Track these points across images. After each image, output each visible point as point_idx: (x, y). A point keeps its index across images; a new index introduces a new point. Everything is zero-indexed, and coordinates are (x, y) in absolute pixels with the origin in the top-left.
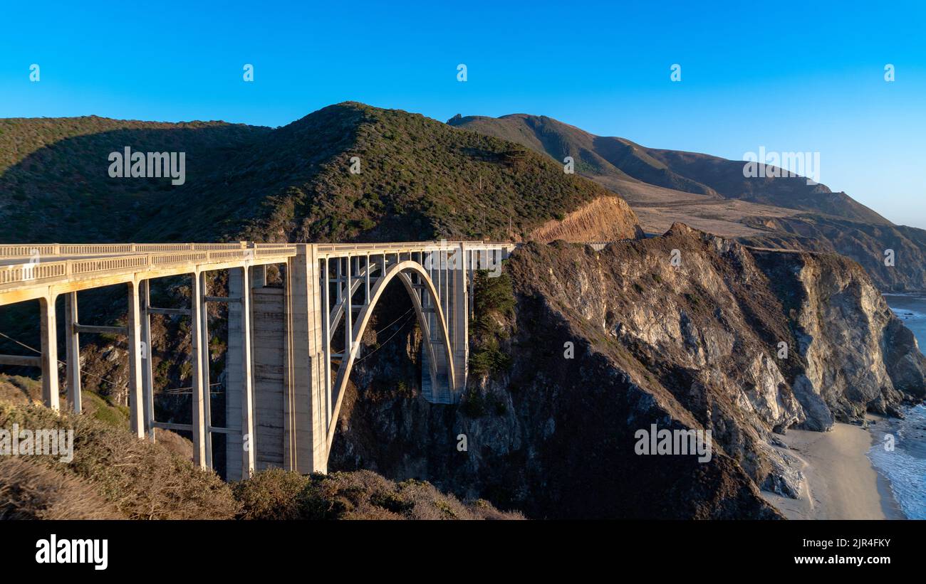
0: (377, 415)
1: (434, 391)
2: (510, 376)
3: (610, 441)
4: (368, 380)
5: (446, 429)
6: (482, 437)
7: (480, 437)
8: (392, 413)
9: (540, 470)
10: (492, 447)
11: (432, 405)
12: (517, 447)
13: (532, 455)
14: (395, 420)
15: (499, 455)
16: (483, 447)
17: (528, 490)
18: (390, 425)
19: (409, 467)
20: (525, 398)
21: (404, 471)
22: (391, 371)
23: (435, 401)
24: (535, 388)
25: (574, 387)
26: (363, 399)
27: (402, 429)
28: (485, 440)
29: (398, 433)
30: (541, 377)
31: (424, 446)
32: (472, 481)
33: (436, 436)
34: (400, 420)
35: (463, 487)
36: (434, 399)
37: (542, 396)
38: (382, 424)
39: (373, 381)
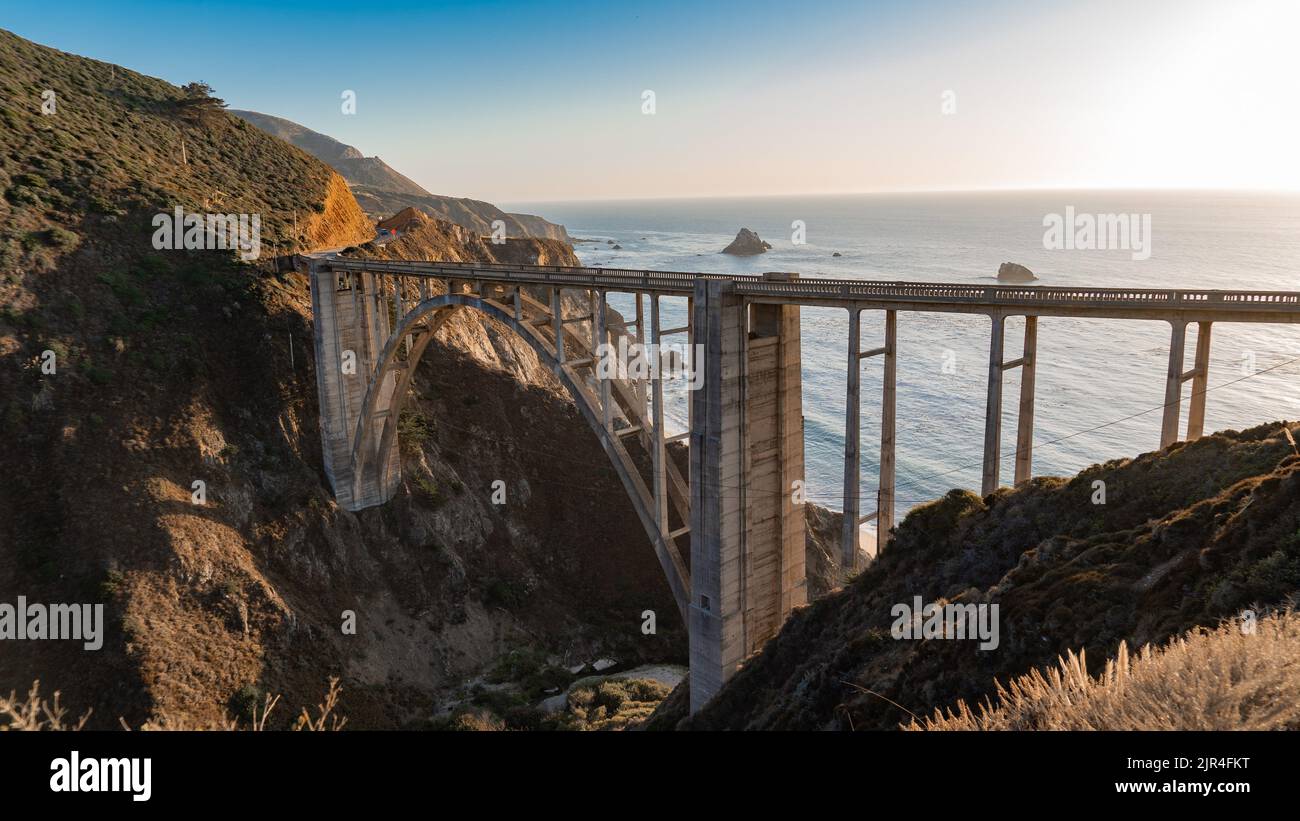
0: (287, 556)
1: (357, 491)
2: (437, 442)
3: (602, 482)
4: (247, 507)
5: (398, 539)
6: (453, 532)
7: (449, 533)
8: (310, 545)
9: (536, 545)
10: (467, 540)
11: (358, 514)
12: (490, 528)
13: (515, 531)
14: (317, 554)
15: (478, 547)
16: (456, 545)
17: (535, 574)
18: (314, 564)
19: (370, 613)
20: (469, 465)
21: (368, 619)
22: (275, 483)
23: (358, 507)
24: (475, 449)
25: (527, 434)
26: (254, 541)
27: (335, 563)
28: (457, 533)
29: (331, 571)
30: (480, 433)
31: (374, 575)
32: (465, 592)
33: (385, 554)
34: (326, 551)
35: (457, 605)
36: (357, 505)
37: (494, 456)
38: (301, 568)
39: (254, 508)
